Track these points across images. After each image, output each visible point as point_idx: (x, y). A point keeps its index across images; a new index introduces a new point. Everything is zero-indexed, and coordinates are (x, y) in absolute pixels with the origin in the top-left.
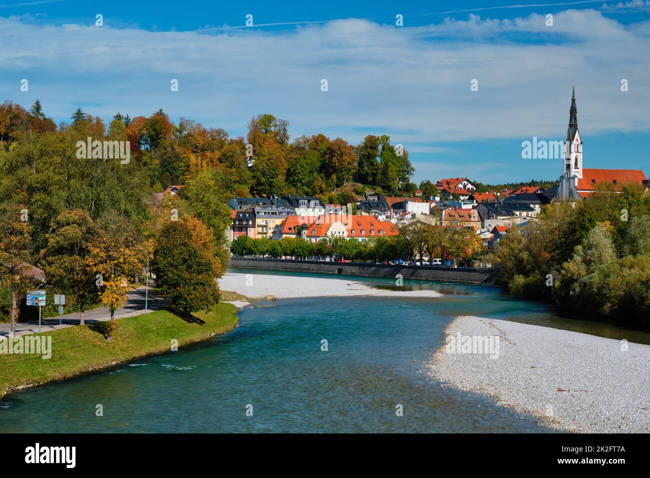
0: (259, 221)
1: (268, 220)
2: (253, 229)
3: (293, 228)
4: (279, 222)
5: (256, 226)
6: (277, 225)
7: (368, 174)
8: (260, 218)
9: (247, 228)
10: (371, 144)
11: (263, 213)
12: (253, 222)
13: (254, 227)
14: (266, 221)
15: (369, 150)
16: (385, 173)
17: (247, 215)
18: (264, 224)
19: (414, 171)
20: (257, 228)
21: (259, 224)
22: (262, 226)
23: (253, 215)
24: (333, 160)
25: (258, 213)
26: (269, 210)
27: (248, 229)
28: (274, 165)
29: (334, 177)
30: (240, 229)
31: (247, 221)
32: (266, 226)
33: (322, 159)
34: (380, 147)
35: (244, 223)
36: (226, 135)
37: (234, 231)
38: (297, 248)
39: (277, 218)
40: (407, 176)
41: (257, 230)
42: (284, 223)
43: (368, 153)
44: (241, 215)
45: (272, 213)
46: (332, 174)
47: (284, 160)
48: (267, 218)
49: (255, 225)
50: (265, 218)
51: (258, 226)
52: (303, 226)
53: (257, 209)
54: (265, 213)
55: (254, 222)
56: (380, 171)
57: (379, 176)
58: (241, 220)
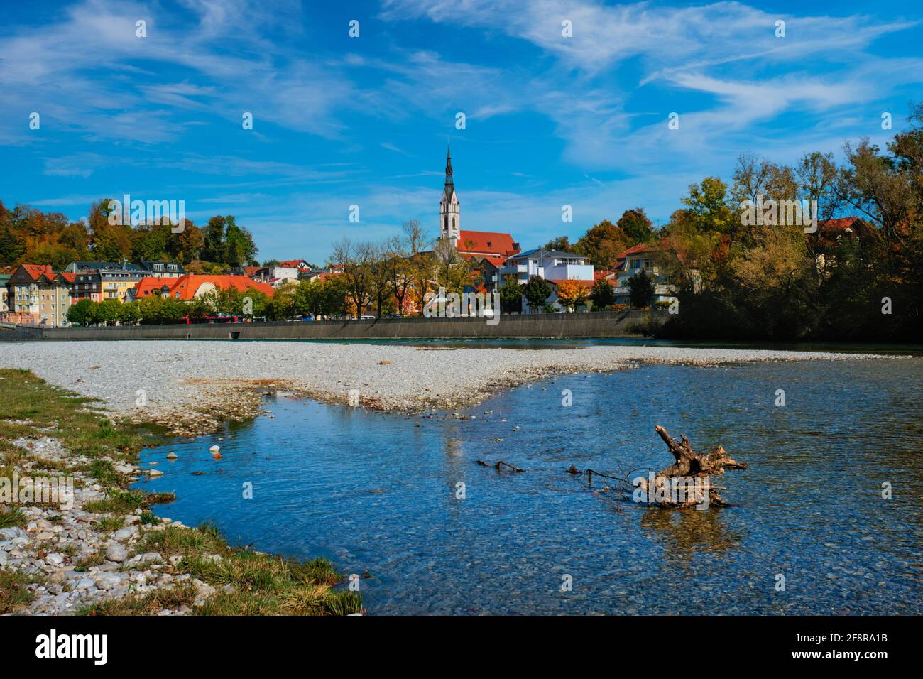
0: (106, 285)
1: (117, 283)
2: (98, 294)
3: (150, 292)
4: (131, 285)
5: (102, 291)
6: (129, 289)
7: (214, 252)
8: (106, 280)
9: (90, 293)
10: (216, 224)
11: (111, 276)
12: (97, 286)
13: (100, 292)
14: (115, 285)
15: (216, 229)
16: (232, 250)
17: (90, 278)
18: (112, 288)
19: (258, 251)
20: (103, 293)
21: (106, 288)
22: (110, 291)
23: (98, 279)
24: (180, 239)
25: (104, 275)
26: (118, 271)
27: (92, 294)
28: (118, 245)
29: (181, 254)
30: (81, 294)
31: (90, 284)
32: (115, 291)
33: (168, 239)
34: (226, 226)
35: (86, 287)
36: (64, 218)
37: (73, 297)
38: (164, 310)
39: (128, 281)
40: (251, 256)
41: (103, 296)
42: (138, 286)
43: (215, 232)
44: (82, 278)
45: (123, 275)
46: (178, 252)
47: (127, 240)
48: (116, 280)
49: (101, 289)
50: (114, 281)
51: (105, 291)
52: (164, 288)
53: (102, 271)
54: (113, 275)
55: (99, 286)
56: (227, 249)
57: (226, 254)
58: (81, 284)
